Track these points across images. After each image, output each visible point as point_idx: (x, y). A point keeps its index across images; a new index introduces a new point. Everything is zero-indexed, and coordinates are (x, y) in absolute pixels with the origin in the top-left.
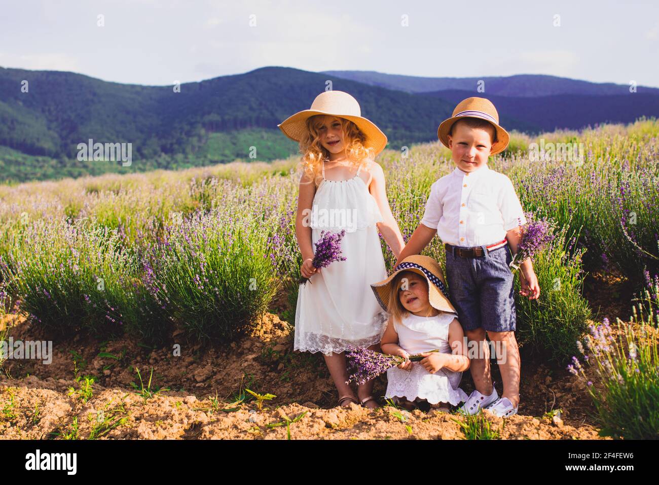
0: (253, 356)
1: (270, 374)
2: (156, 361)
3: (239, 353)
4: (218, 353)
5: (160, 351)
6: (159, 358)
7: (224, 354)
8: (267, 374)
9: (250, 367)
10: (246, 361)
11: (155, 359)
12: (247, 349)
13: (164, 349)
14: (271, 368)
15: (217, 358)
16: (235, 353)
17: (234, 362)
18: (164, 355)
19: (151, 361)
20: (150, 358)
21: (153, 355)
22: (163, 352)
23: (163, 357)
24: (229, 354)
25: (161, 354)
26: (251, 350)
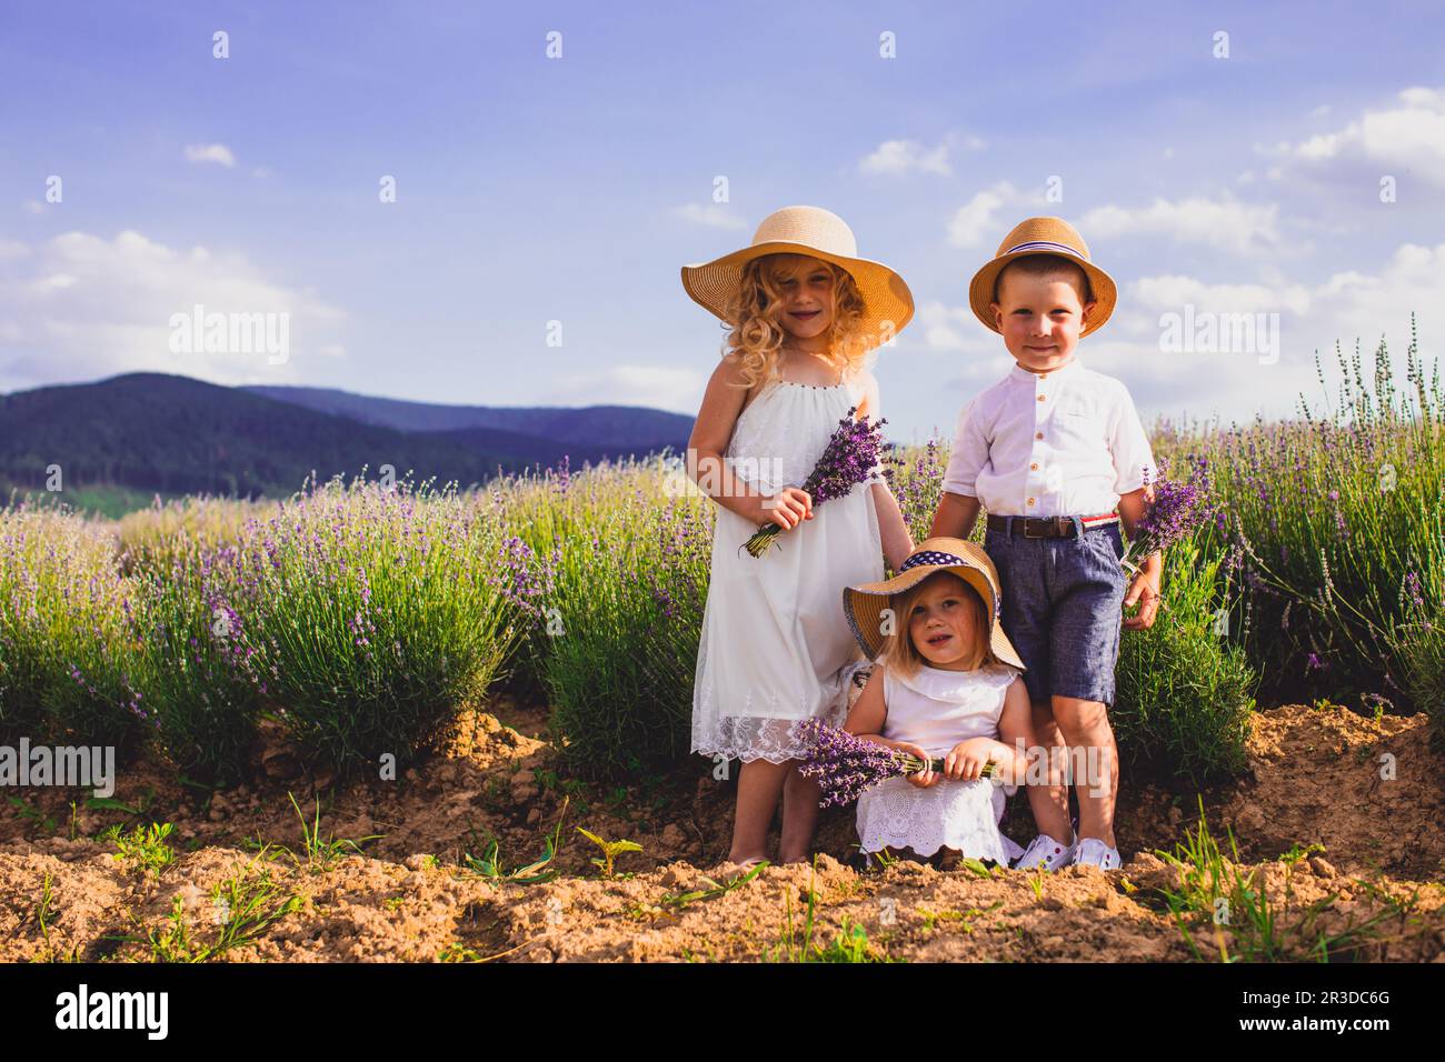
0: (470, 794)
1: (512, 831)
2: (227, 816)
3: (429, 791)
4: (375, 793)
5: (233, 794)
6: (232, 809)
7: (392, 795)
8: (505, 831)
9: (469, 815)
10: (453, 805)
11: (223, 810)
12: (448, 781)
13: (242, 790)
14: (513, 818)
15: (375, 803)
16: (417, 791)
17: (419, 809)
18: (243, 802)
19: (213, 815)
20: (210, 808)
21: (219, 800)
22: (239, 795)
23: (241, 806)
24: (402, 794)
25: (235, 799)
26: (458, 784)
